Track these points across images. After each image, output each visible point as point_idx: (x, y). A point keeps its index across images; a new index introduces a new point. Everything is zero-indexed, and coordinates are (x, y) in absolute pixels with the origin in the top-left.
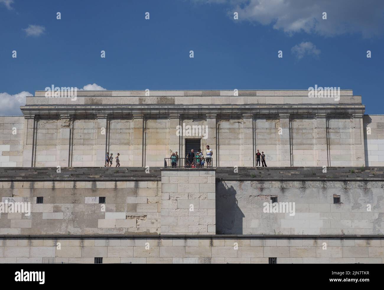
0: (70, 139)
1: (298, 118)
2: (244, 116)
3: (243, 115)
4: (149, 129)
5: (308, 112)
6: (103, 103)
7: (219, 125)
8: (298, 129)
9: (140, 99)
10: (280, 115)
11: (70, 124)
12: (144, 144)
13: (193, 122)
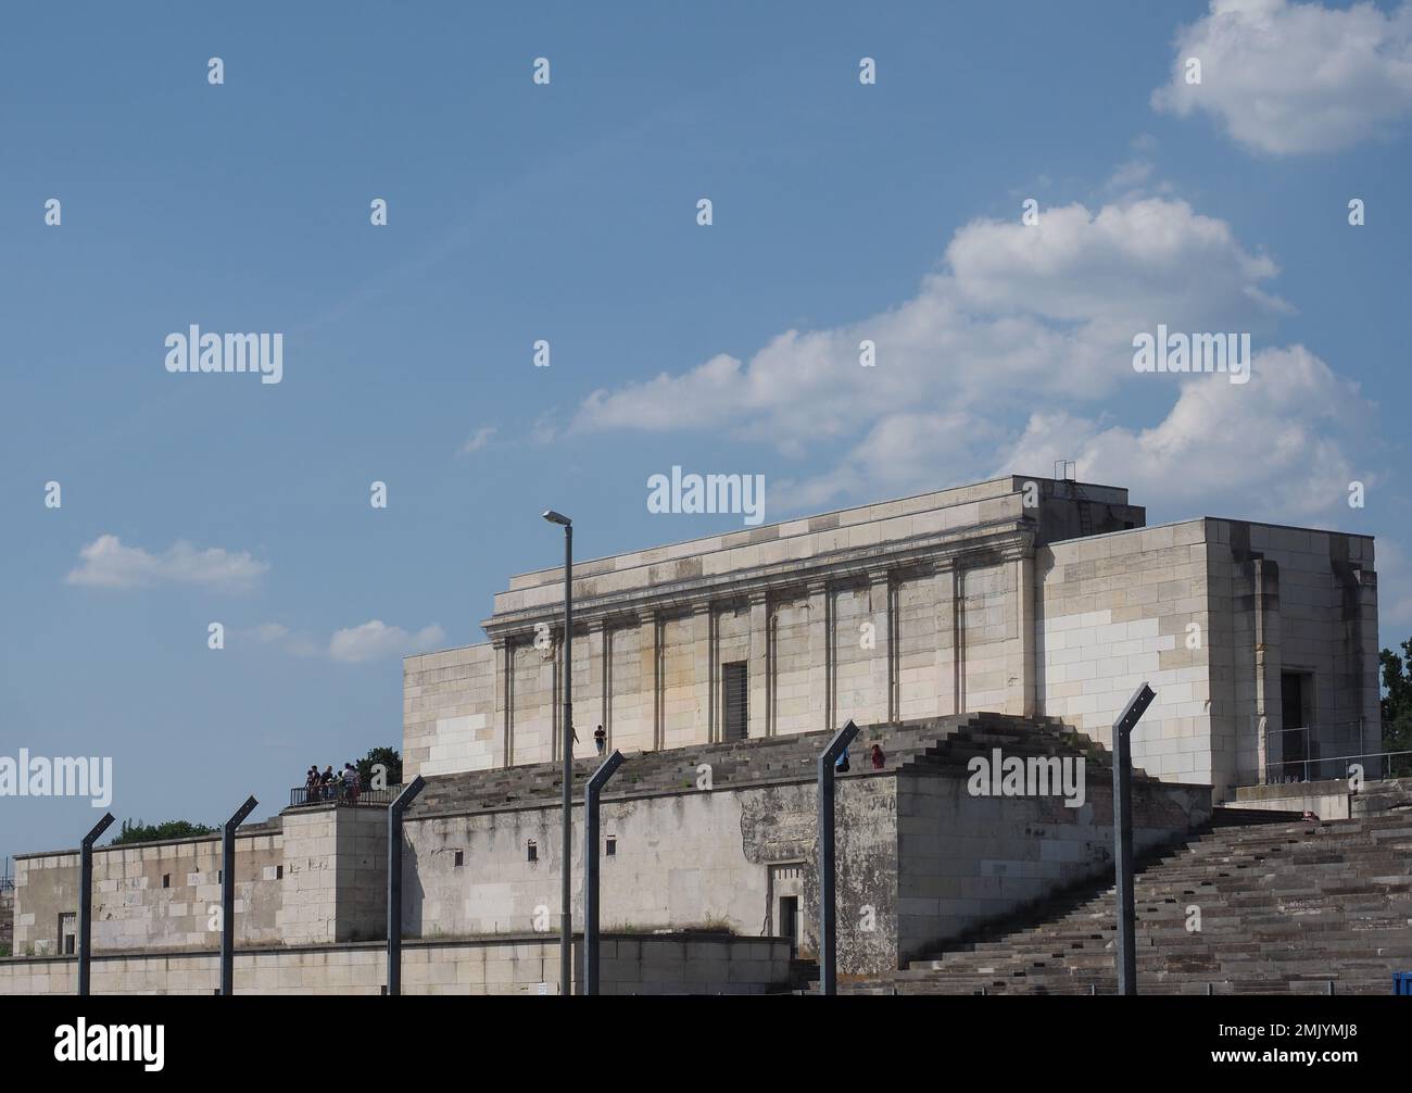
0: (555, 689)
1: (909, 578)
2: (811, 589)
3: (809, 586)
4: (668, 646)
5: (917, 560)
6: (599, 590)
7: (776, 619)
8: (908, 609)
9: (651, 572)
10: (870, 576)
11: (554, 652)
12: (659, 688)
13: (736, 616)
